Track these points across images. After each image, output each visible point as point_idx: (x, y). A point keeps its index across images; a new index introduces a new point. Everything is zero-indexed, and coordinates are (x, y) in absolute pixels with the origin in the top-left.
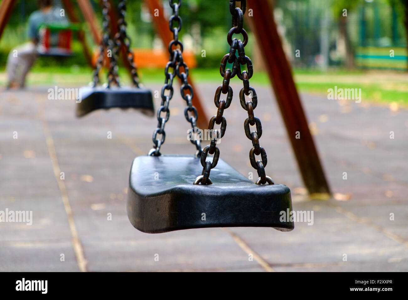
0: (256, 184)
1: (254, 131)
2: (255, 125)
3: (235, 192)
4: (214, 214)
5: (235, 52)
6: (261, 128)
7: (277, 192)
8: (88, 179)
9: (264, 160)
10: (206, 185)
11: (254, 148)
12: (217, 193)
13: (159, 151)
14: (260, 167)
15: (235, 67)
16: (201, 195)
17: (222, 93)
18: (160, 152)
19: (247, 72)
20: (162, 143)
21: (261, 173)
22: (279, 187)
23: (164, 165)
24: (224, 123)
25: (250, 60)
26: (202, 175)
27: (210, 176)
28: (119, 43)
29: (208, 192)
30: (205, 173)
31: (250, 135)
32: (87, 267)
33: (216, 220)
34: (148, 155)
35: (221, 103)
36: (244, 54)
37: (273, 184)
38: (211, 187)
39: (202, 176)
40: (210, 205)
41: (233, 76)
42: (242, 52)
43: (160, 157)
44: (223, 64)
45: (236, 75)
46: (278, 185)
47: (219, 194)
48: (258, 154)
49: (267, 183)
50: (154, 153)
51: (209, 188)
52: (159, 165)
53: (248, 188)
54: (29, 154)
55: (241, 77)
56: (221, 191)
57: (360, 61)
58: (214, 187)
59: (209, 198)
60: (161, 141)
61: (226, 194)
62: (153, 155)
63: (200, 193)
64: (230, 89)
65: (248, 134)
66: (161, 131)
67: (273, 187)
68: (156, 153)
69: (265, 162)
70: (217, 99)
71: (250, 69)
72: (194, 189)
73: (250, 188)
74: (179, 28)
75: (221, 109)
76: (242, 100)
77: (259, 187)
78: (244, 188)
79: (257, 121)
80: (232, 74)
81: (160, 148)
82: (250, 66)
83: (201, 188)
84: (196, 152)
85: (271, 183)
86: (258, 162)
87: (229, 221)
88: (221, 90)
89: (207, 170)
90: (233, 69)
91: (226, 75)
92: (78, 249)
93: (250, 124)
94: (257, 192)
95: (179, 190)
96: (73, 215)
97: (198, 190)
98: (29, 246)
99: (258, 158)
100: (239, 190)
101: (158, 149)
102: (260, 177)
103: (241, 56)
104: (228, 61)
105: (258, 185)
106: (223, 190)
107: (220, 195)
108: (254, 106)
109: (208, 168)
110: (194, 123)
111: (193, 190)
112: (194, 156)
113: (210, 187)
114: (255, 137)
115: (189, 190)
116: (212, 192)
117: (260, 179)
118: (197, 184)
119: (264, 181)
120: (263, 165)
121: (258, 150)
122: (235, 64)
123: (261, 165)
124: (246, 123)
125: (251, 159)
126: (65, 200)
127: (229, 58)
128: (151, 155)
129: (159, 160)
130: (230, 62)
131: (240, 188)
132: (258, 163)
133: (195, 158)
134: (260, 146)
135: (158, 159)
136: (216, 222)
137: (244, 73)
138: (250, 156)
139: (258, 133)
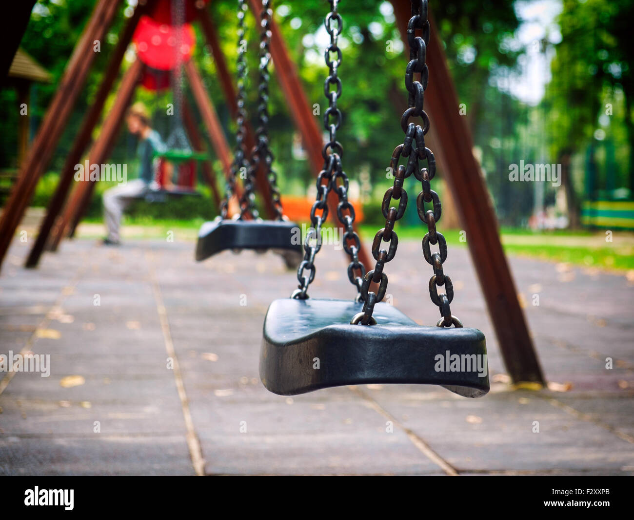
0: (438, 326)
1: (436, 253)
2: (437, 245)
3: (407, 335)
4: (378, 365)
5: (411, 141)
6: (446, 248)
7: (466, 338)
8: (212, 357)
9: (449, 293)
10: (368, 325)
11: (436, 277)
12: (383, 335)
13: (306, 291)
14: (443, 302)
15: (411, 162)
16: (360, 338)
17: (392, 199)
18: (308, 293)
19: (427, 171)
20: (310, 282)
21: (445, 310)
22: (469, 331)
23: (312, 310)
24: (395, 240)
25: (432, 153)
26: (363, 311)
27: (374, 313)
28: (256, 159)
29: (371, 334)
30: (367, 309)
31: (430, 258)
32: (204, 469)
33: (380, 372)
34: (290, 298)
35: (391, 212)
36: (424, 145)
37: (461, 327)
38: (375, 328)
39: (363, 313)
40: (373, 352)
41: (408, 175)
42: (421, 142)
43: (307, 301)
44: (394, 158)
45: (413, 173)
46: (469, 329)
47: (385, 338)
48: (440, 285)
49: (453, 325)
50: (299, 295)
51: (371, 329)
52: (306, 310)
53: (426, 331)
54: (132, 325)
55: (419, 177)
56: (389, 333)
57: (587, 220)
58: (378, 328)
59: (371, 342)
60: (309, 279)
61: (395, 337)
62: (297, 297)
63: (360, 335)
64: (403, 192)
65: (427, 256)
66: (310, 265)
67: (462, 331)
68: (302, 295)
69: (450, 294)
70: (385, 206)
71: (431, 166)
72: (351, 330)
73: (429, 331)
74: (337, 126)
75: (391, 220)
76: (419, 209)
77: (441, 329)
78: (421, 330)
79: (440, 238)
80: (406, 172)
81: (307, 287)
82: (431, 161)
83: (361, 328)
84: (356, 296)
85: (458, 325)
86: (440, 295)
87: (398, 375)
88: (392, 194)
89: (370, 304)
90: (408, 165)
91: (399, 173)
92: (194, 446)
93: (431, 243)
94: (437, 336)
95: (330, 332)
96: (188, 403)
97: (357, 333)
98: (127, 440)
99: (441, 290)
100: (413, 332)
101: (304, 289)
102: (443, 317)
103: (420, 148)
104: (401, 154)
105: (440, 328)
106: (390, 331)
107: (388, 339)
108: (436, 217)
109: (371, 301)
110: (355, 255)
111: (349, 331)
112: (354, 300)
113: (373, 328)
114: (437, 260)
115: (345, 331)
116: (376, 334)
117: (443, 319)
118: (356, 323)
119: (449, 322)
120: (447, 300)
121: (440, 279)
122: (411, 157)
123: (445, 299)
124: (425, 242)
125: (430, 291)
126: (179, 383)
127: (404, 149)
128: (295, 298)
129: (305, 304)
130: (405, 155)
131: (415, 330)
132: (441, 297)
133: (356, 303)
134: (444, 274)
135: (305, 302)
136: (381, 376)
137: (424, 171)
138: (430, 287)
139: (441, 256)
